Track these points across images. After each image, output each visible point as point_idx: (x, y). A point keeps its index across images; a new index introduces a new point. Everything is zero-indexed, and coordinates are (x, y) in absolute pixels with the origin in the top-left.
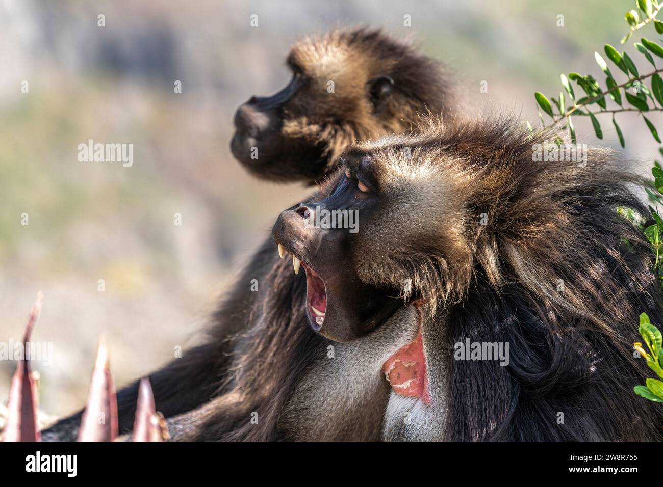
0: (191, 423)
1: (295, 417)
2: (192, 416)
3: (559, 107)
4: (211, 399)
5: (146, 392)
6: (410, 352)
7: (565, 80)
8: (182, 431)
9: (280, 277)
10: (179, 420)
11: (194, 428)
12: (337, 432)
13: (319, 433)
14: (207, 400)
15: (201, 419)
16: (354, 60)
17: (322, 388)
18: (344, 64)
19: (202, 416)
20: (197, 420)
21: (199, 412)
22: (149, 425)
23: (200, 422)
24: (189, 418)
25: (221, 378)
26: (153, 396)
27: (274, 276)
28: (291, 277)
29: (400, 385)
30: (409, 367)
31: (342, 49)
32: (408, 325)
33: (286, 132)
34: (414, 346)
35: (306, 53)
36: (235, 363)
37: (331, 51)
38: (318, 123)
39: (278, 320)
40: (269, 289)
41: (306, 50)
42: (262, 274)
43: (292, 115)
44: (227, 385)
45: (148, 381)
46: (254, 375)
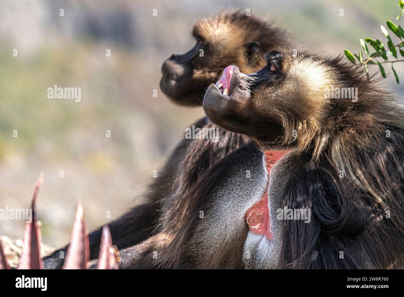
0: (136, 252)
1: (195, 248)
2: (136, 248)
3: (359, 59)
4: (148, 238)
5: (106, 234)
6: (260, 206)
7: (363, 43)
8: (131, 257)
9: (190, 163)
10: (129, 250)
11: (138, 255)
12: (222, 256)
13: (210, 257)
14: (146, 238)
15: (142, 249)
16: (235, 33)
17: (211, 229)
18: (229, 35)
19: (143, 248)
20: (140, 250)
21: (141, 245)
22: (108, 253)
23: (141, 251)
24: (135, 249)
25: (154, 224)
26: (111, 236)
27: (187, 163)
28: (197, 163)
29: (254, 227)
30: (259, 216)
31: (227, 26)
32: (261, 187)
33: (196, 77)
34: (262, 202)
35: (205, 28)
36: (162, 215)
37: (221, 26)
38: (215, 72)
39: (189, 189)
40: (184, 170)
41: (205, 26)
42: (179, 161)
43: (199, 67)
44: (158, 229)
45: (107, 227)
46: (174, 223)
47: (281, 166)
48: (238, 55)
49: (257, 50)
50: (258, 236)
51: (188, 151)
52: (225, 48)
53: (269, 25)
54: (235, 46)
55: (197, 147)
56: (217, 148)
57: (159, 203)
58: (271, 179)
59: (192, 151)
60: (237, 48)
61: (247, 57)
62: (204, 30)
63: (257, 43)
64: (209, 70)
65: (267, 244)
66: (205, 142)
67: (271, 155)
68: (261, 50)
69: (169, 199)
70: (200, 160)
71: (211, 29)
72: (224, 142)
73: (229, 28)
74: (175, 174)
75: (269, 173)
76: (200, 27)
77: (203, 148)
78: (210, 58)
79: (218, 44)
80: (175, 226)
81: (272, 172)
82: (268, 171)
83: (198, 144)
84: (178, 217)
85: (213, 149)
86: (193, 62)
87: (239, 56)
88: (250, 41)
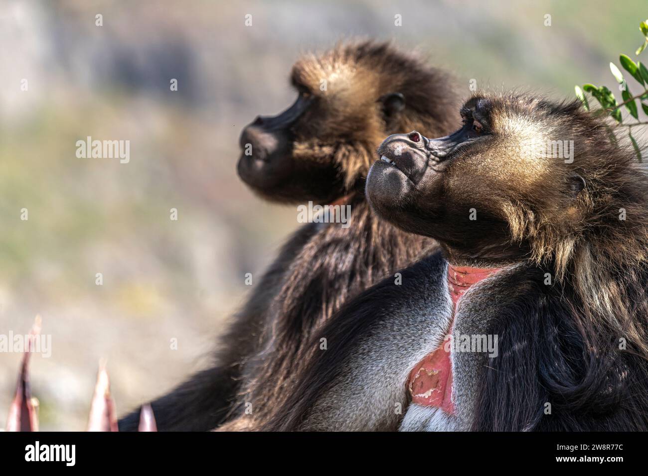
5: (147, 419)
6: (434, 359)
7: (579, 92)
9: (290, 298)
16: (363, 78)
18: (353, 82)
25: (230, 403)
26: (155, 422)
27: (284, 298)
28: (301, 298)
29: (422, 395)
30: (432, 375)
31: (350, 66)
32: (437, 329)
33: (297, 154)
34: (439, 352)
35: (312, 72)
36: (243, 387)
37: (339, 67)
38: (331, 145)
39: (288, 343)
40: (279, 311)
41: (312, 68)
42: (271, 296)
43: (303, 137)
44: (236, 410)
45: (149, 407)
46: (263, 400)
47: (480, 293)
48: (369, 115)
49: (401, 107)
50: (428, 410)
51: (286, 278)
52: (346, 105)
53: (420, 65)
54: (363, 101)
55: (301, 271)
56: (334, 274)
57: (237, 366)
58: (457, 314)
59: (292, 278)
60: (367, 105)
61: (384, 119)
62: (311, 74)
63: (401, 95)
64: (320, 143)
65: (443, 422)
66: (314, 263)
67: (465, 274)
68: (406, 108)
69: (254, 359)
70: (305, 293)
71: (323, 73)
72: (347, 263)
73: (352, 71)
74: (264, 319)
75: (455, 305)
76: (303, 69)
77: (310, 274)
78: (321, 122)
79: (334, 97)
80: (264, 405)
81: (460, 303)
82: (454, 300)
83: (303, 267)
84: (269, 390)
85: (328, 275)
86: (292, 129)
87: (371, 118)
88: (389, 92)
